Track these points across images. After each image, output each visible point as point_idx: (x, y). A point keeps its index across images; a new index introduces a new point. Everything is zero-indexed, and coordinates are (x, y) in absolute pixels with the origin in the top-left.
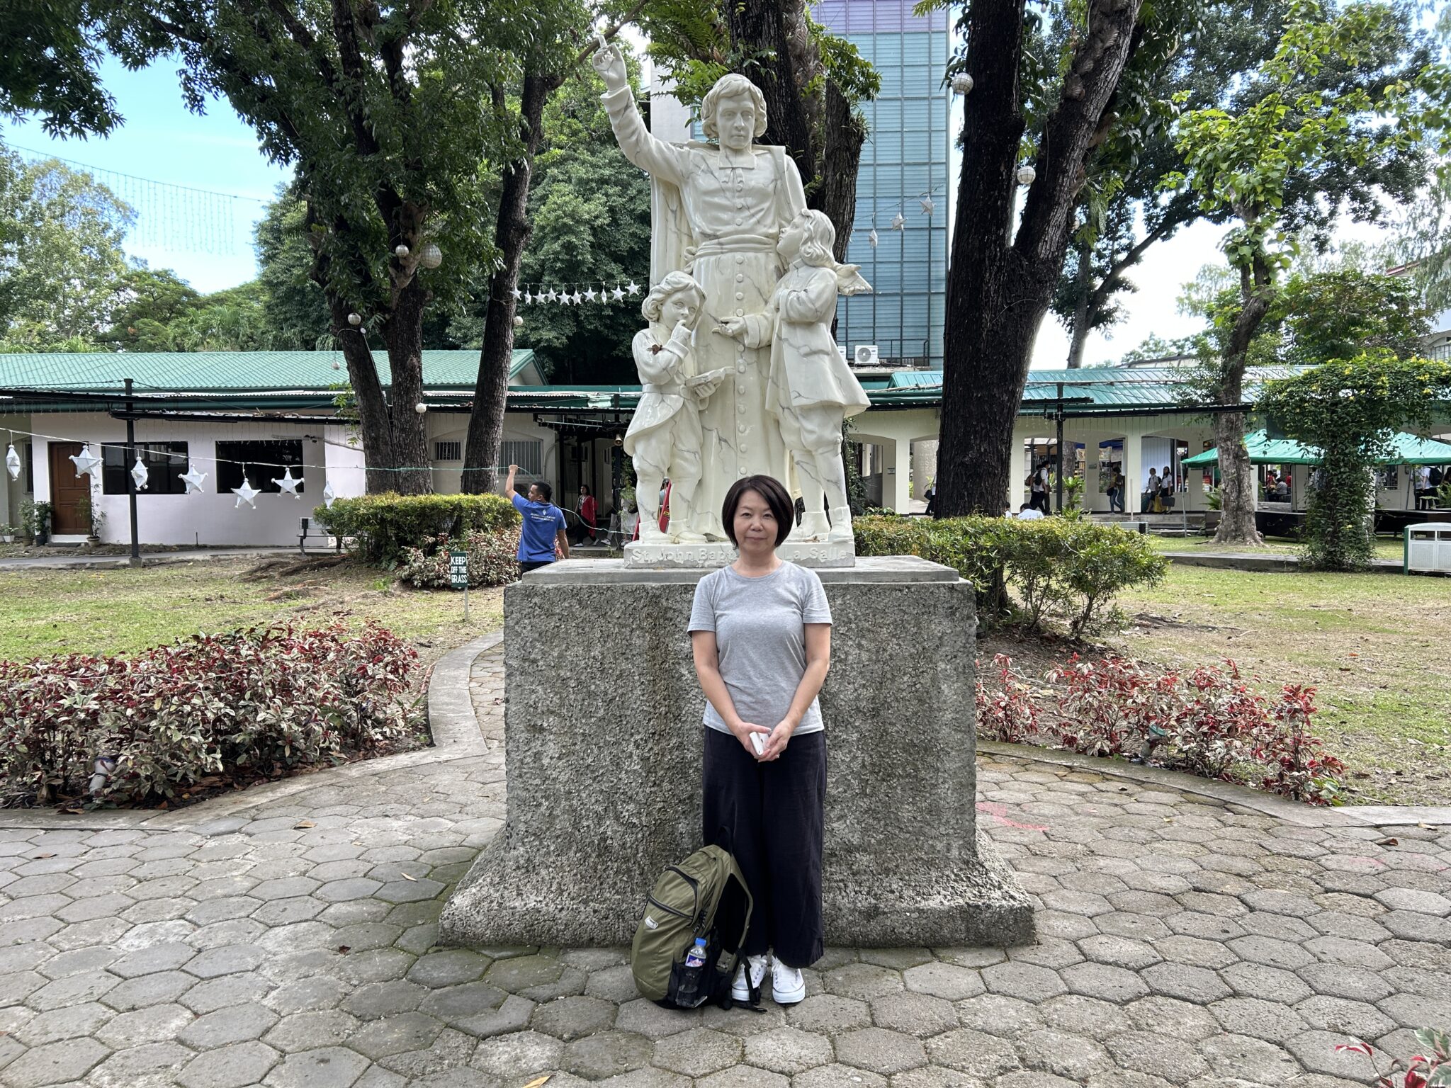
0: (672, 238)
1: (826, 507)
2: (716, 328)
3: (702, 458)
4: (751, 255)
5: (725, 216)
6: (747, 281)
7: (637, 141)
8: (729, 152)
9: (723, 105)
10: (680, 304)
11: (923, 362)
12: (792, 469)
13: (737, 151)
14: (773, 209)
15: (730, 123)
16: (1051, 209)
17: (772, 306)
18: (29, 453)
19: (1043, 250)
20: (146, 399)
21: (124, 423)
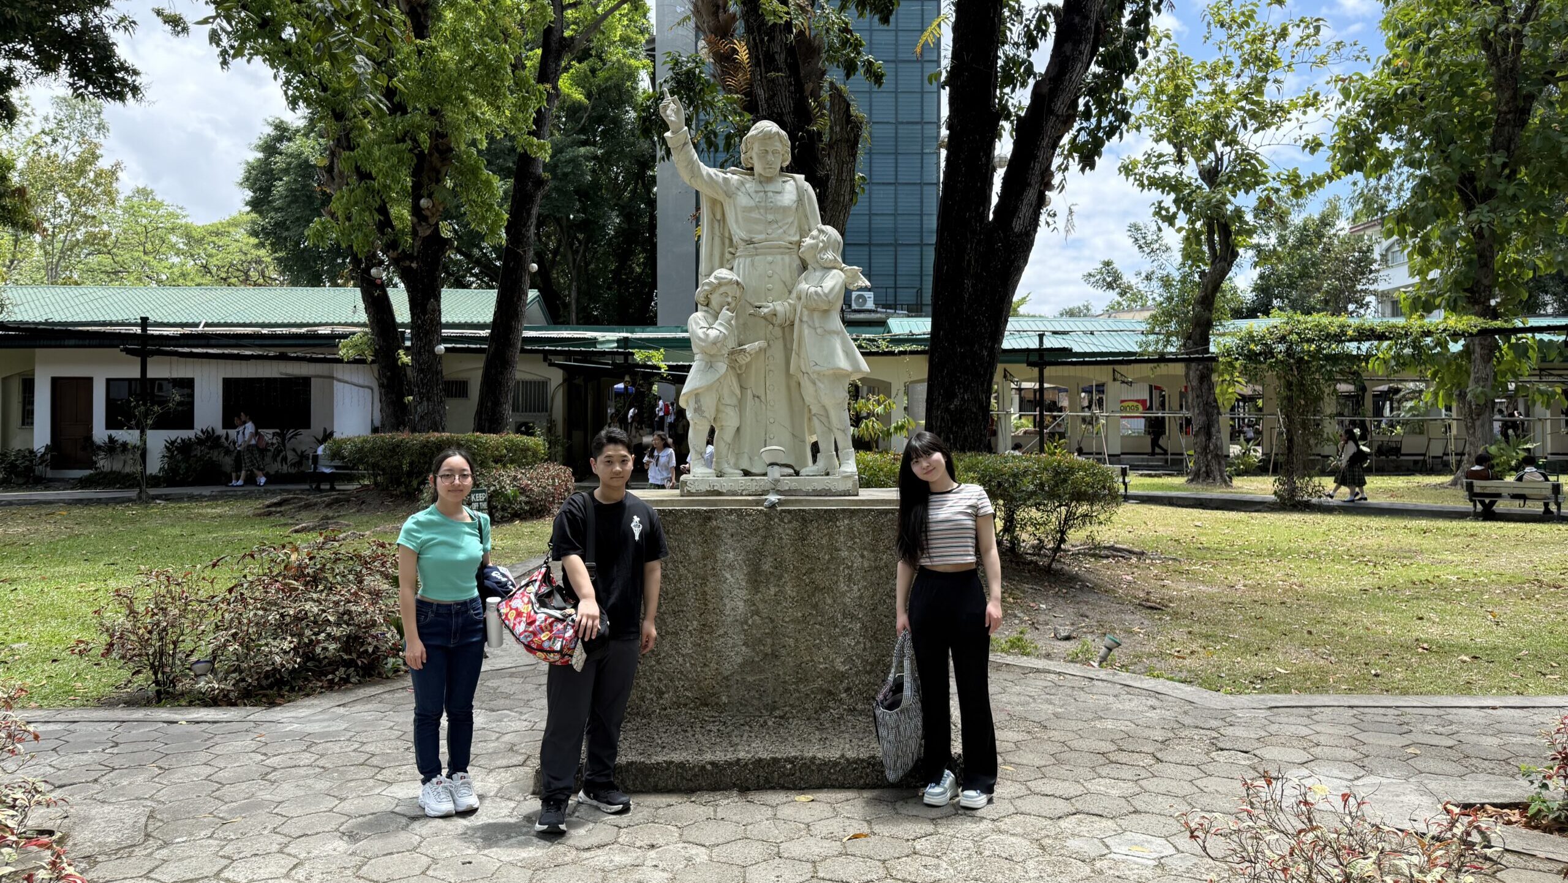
0: (717, 240)
1: (837, 450)
2: (752, 312)
3: (740, 411)
4: (779, 257)
5: (760, 227)
6: (776, 276)
7: (693, 170)
8: (762, 180)
9: (758, 145)
10: (726, 293)
11: (915, 310)
12: (810, 420)
13: (769, 180)
14: (796, 224)
15: (763, 159)
16: (1024, 190)
17: (795, 296)
18: (28, 387)
19: (1018, 226)
20: (161, 337)
21: (138, 360)
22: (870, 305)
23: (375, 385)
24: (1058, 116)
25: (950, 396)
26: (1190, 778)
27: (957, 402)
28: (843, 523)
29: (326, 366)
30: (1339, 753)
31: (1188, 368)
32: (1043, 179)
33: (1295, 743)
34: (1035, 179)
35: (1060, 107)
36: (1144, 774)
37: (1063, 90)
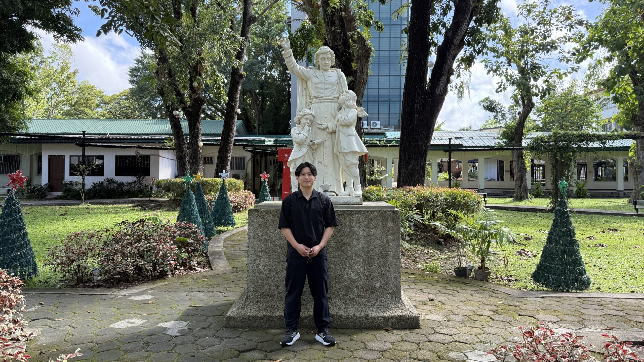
2: (318, 126)
4: (330, 103)
5: (322, 91)
6: (328, 112)
7: (293, 67)
8: (323, 71)
9: (321, 56)
10: (307, 119)
11: (396, 129)
12: (342, 172)
13: (326, 70)
14: (337, 89)
15: (323, 62)
17: (336, 120)
18: (40, 159)
19: (438, 91)
20: (90, 139)
21: (81, 148)
22: (378, 126)
23: (175, 158)
24: (455, 46)
25: (408, 163)
26: (505, 328)
27: (411, 166)
28: (355, 216)
29: (156, 151)
30: (571, 318)
31: (513, 153)
32: (449, 72)
33: (553, 313)
34: (445, 72)
35: (457, 41)
36: (485, 325)
37: (458, 35)
